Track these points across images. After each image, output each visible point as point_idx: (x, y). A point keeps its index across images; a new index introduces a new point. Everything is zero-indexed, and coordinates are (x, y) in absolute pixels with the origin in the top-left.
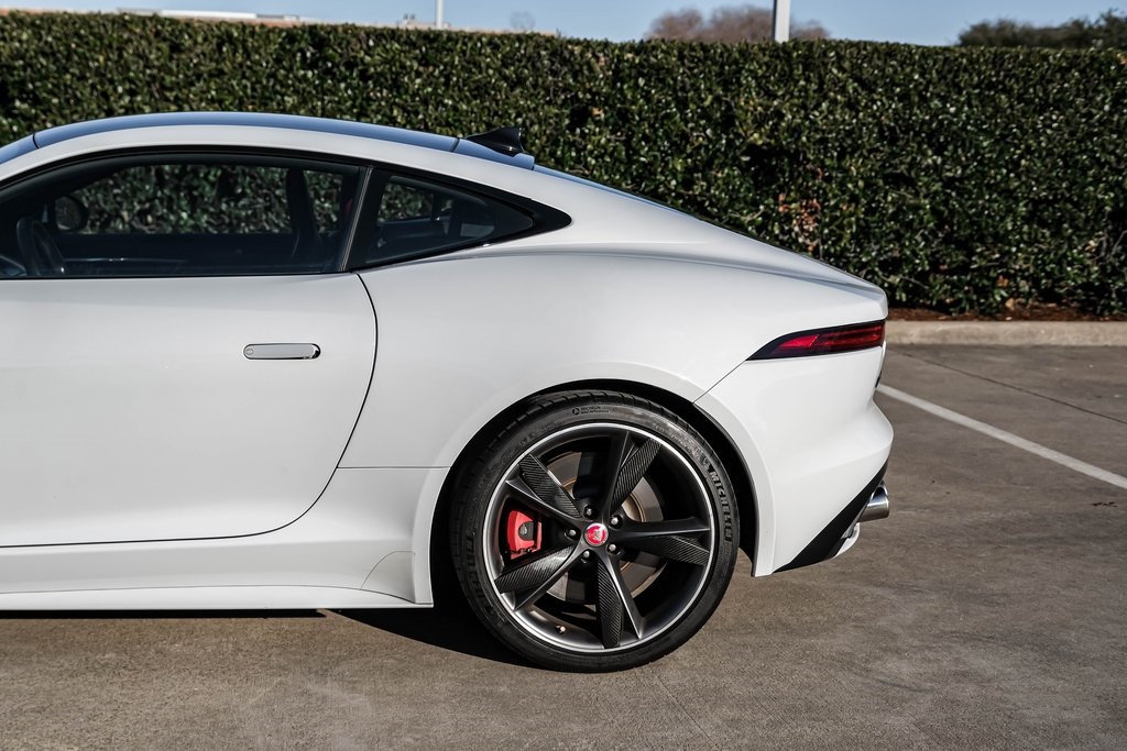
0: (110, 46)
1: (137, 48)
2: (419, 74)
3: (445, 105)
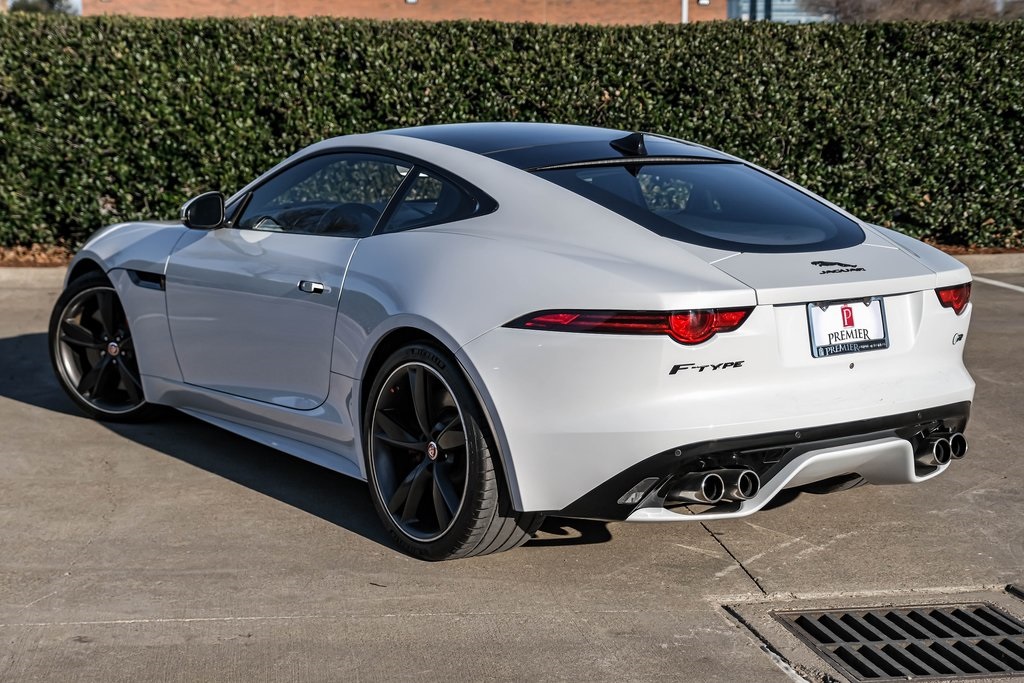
0: (744, 48)
1: (763, 48)
2: (978, 59)
3: (1002, 83)
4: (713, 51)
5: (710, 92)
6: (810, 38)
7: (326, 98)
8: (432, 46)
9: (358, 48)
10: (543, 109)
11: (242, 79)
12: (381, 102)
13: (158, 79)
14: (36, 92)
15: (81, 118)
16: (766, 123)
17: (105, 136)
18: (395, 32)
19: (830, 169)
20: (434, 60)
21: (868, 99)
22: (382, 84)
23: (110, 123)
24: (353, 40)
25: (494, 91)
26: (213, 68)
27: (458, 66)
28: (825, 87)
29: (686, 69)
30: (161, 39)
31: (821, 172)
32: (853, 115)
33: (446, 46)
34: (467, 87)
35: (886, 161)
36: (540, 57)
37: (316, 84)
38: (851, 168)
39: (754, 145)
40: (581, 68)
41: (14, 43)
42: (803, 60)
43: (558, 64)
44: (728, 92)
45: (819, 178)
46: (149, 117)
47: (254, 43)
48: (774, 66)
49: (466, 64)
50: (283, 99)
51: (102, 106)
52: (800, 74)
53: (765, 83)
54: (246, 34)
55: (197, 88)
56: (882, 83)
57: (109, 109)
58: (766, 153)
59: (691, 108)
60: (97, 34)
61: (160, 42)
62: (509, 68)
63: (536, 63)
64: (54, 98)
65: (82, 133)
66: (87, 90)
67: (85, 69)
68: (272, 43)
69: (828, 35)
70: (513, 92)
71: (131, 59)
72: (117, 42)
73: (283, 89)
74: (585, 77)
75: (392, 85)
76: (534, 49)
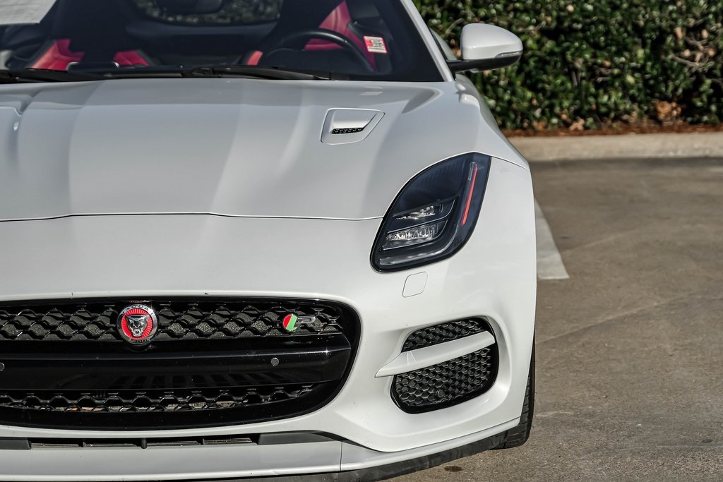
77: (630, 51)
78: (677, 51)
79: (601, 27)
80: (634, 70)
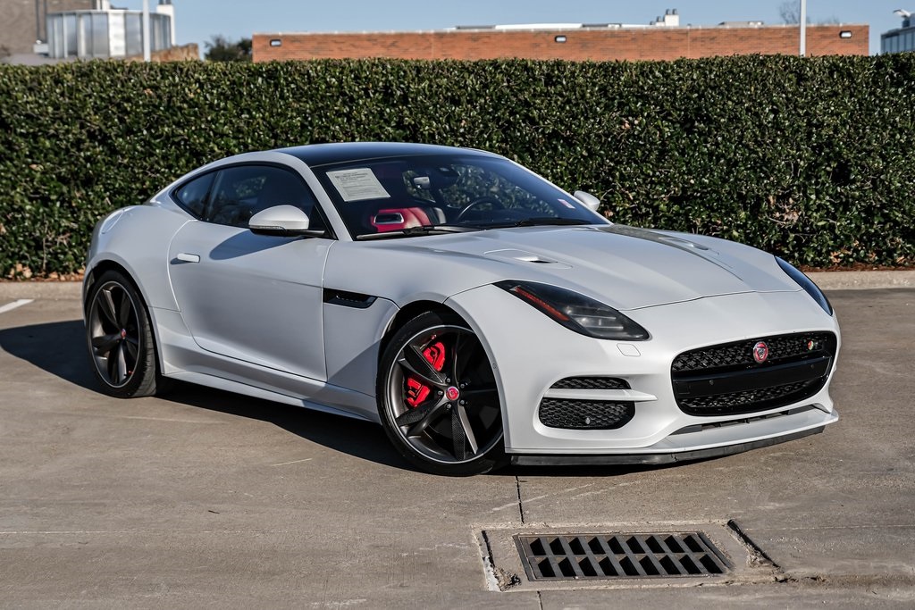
0: (756, 79)
1: (775, 79)
4: (727, 82)
5: (722, 120)
6: (820, 70)
7: (372, 130)
8: (469, 82)
9: (402, 86)
10: (568, 137)
11: (299, 114)
12: (422, 133)
13: (223, 115)
14: (119, 129)
15: (158, 151)
16: (776, 148)
17: (178, 166)
18: (436, 71)
19: (839, 189)
20: (470, 95)
21: (873, 124)
22: (423, 117)
23: (182, 155)
24: (399, 78)
25: (524, 122)
26: (273, 105)
27: (492, 100)
28: (832, 114)
29: (700, 100)
30: (229, 80)
31: (830, 192)
32: (859, 140)
33: (481, 83)
34: (499, 119)
35: (890, 182)
36: (566, 91)
37: (364, 118)
38: (857, 188)
39: (764, 168)
40: (603, 100)
41: (102, 86)
42: (812, 89)
43: (583, 96)
44: (739, 120)
45: (828, 198)
46: (216, 149)
47: (310, 83)
48: (784, 95)
49: (499, 99)
50: (334, 131)
51: (176, 140)
52: (808, 103)
53: (775, 112)
54: (304, 75)
55: (258, 123)
56: (887, 110)
57: (182, 143)
58: (776, 175)
59: (705, 134)
60: (173, 77)
61: (228, 83)
62: (538, 101)
63: (562, 96)
64: (135, 134)
65: (159, 164)
66: (163, 126)
67: (162, 108)
68: (326, 82)
69: (839, 66)
70: (541, 122)
71: (202, 98)
72: (191, 84)
73: (334, 124)
74: (607, 108)
75: (431, 118)
76: (561, 84)
77: (735, 213)
78: (770, 212)
79: (714, 195)
80: (738, 227)
